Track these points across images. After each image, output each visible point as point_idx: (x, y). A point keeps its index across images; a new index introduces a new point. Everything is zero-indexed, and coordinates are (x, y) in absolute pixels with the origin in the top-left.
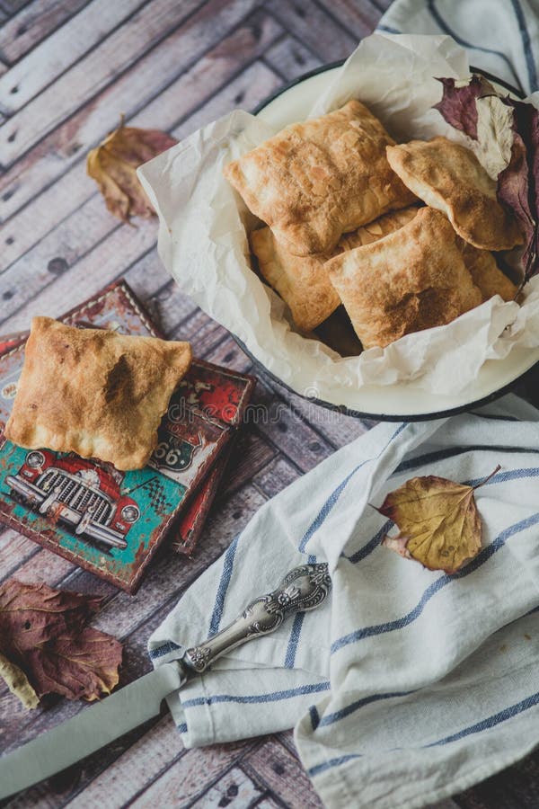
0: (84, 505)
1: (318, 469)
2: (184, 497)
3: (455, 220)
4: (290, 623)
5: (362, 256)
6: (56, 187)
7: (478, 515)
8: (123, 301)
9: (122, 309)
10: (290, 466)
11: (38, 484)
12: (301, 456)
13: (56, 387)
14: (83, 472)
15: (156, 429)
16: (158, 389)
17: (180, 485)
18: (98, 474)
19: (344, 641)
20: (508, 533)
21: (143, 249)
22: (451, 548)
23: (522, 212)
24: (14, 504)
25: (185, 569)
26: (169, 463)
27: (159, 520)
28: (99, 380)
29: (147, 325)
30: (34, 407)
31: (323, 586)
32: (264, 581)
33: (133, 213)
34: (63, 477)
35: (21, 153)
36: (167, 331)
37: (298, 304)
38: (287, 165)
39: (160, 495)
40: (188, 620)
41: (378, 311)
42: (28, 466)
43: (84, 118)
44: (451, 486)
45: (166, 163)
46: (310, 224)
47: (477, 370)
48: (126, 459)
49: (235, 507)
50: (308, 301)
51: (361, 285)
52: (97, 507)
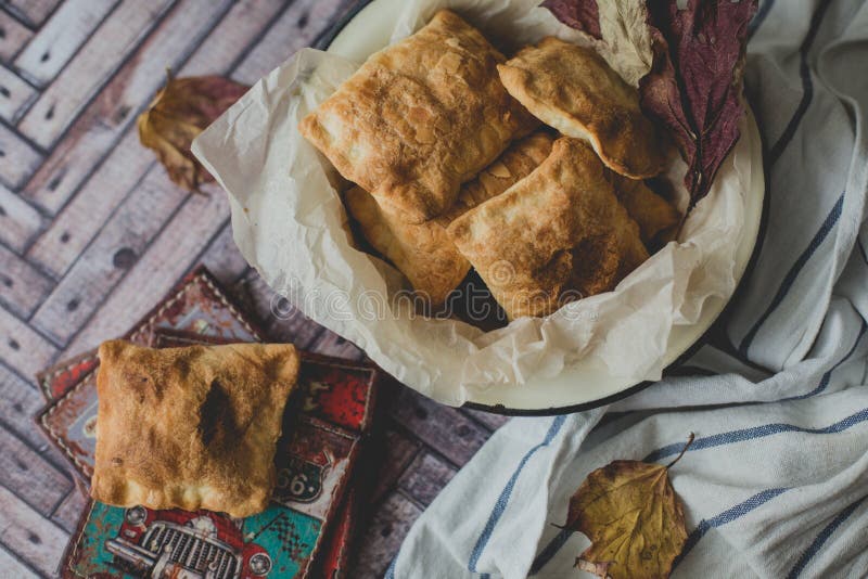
0: (204, 561)
1: (473, 466)
2: (320, 533)
3: (604, 152)
5: (493, 212)
6: (108, 163)
7: (678, 500)
8: (206, 293)
9: (207, 302)
10: (438, 459)
11: (144, 544)
12: (449, 446)
13: (140, 434)
14: (194, 521)
15: (271, 460)
16: (266, 411)
17: (313, 518)
18: (214, 521)
20: (720, 520)
21: (219, 221)
22: (654, 547)
23: (676, 124)
24: (121, 575)
26: (295, 493)
27: (296, 567)
28: (190, 419)
29: (240, 318)
30: (120, 461)
33: (201, 179)
34: (172, 531)
35: (62, 130)
36: (265, 317)
37: (419, 276)
38: (379, 111)
39: (292, 536)
41: (524, 278)
42: (129, 525)
43: (127, 77)
44: (640, 469)
45: (227, 127)
46: (419, 181)
47: (664, 343)
48: (242, 506)
49: (382, 522)
50: (431, 273)
51: (497, 250)
52: (219, 562)
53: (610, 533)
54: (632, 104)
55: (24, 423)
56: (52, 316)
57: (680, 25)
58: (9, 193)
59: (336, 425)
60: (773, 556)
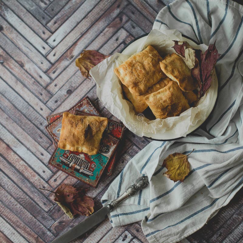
0: (81, 164)
1: (144, 150)
2: (108, 161)
3: (180, 86)
4: (139, 192)
5: (154, 95)
6: (67, 69)
7: (188, 163)
8: (88, 103)
9: (88, 105)
10: (137, 147)
11: (68, 159)
12: (139, 144)
13: (71, 134)
14: (80, 155)
15: (99, 143)
16: (99, 132)
17: (107, 157)
18: (84, 155)
19: (153, 200)
21: (92, 86)
22: (181, 173)
23: (198, 80)
24: (62, 165)
25: (110, 178)
26: (103, 151)
27: (102, 167)
28: (83, 132)
29: (95, 110)
30: (66, 140)
31: (147, 183)
32: (131, 181)
33: (89, 76)
34: (75, 156)
35: (57, 59)
36: (101, 110)
37: (137, 106)
38: (132, 70)
39: (102, 160)
40: (111, 193)
41: (159, 110)
42: (65, 154)
43: (74, 48)
44: (181, 155)
45: (98, 68)
46: (139, 86)
48: (91, 153)
49: (122, 160)
50: (139, 106)
51: (154, 104)
52: (85, 164)
53: (172, 168)
54: (189, 74)
55: (42, 128)
56: (51, 103)
57: (202, 57)
58: (43, 73)
59: (114, 137)
60: (208, 179)
